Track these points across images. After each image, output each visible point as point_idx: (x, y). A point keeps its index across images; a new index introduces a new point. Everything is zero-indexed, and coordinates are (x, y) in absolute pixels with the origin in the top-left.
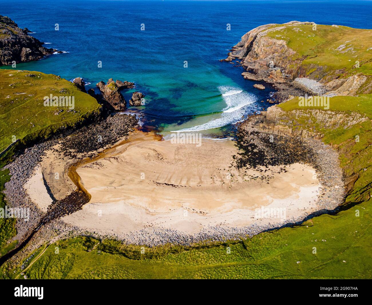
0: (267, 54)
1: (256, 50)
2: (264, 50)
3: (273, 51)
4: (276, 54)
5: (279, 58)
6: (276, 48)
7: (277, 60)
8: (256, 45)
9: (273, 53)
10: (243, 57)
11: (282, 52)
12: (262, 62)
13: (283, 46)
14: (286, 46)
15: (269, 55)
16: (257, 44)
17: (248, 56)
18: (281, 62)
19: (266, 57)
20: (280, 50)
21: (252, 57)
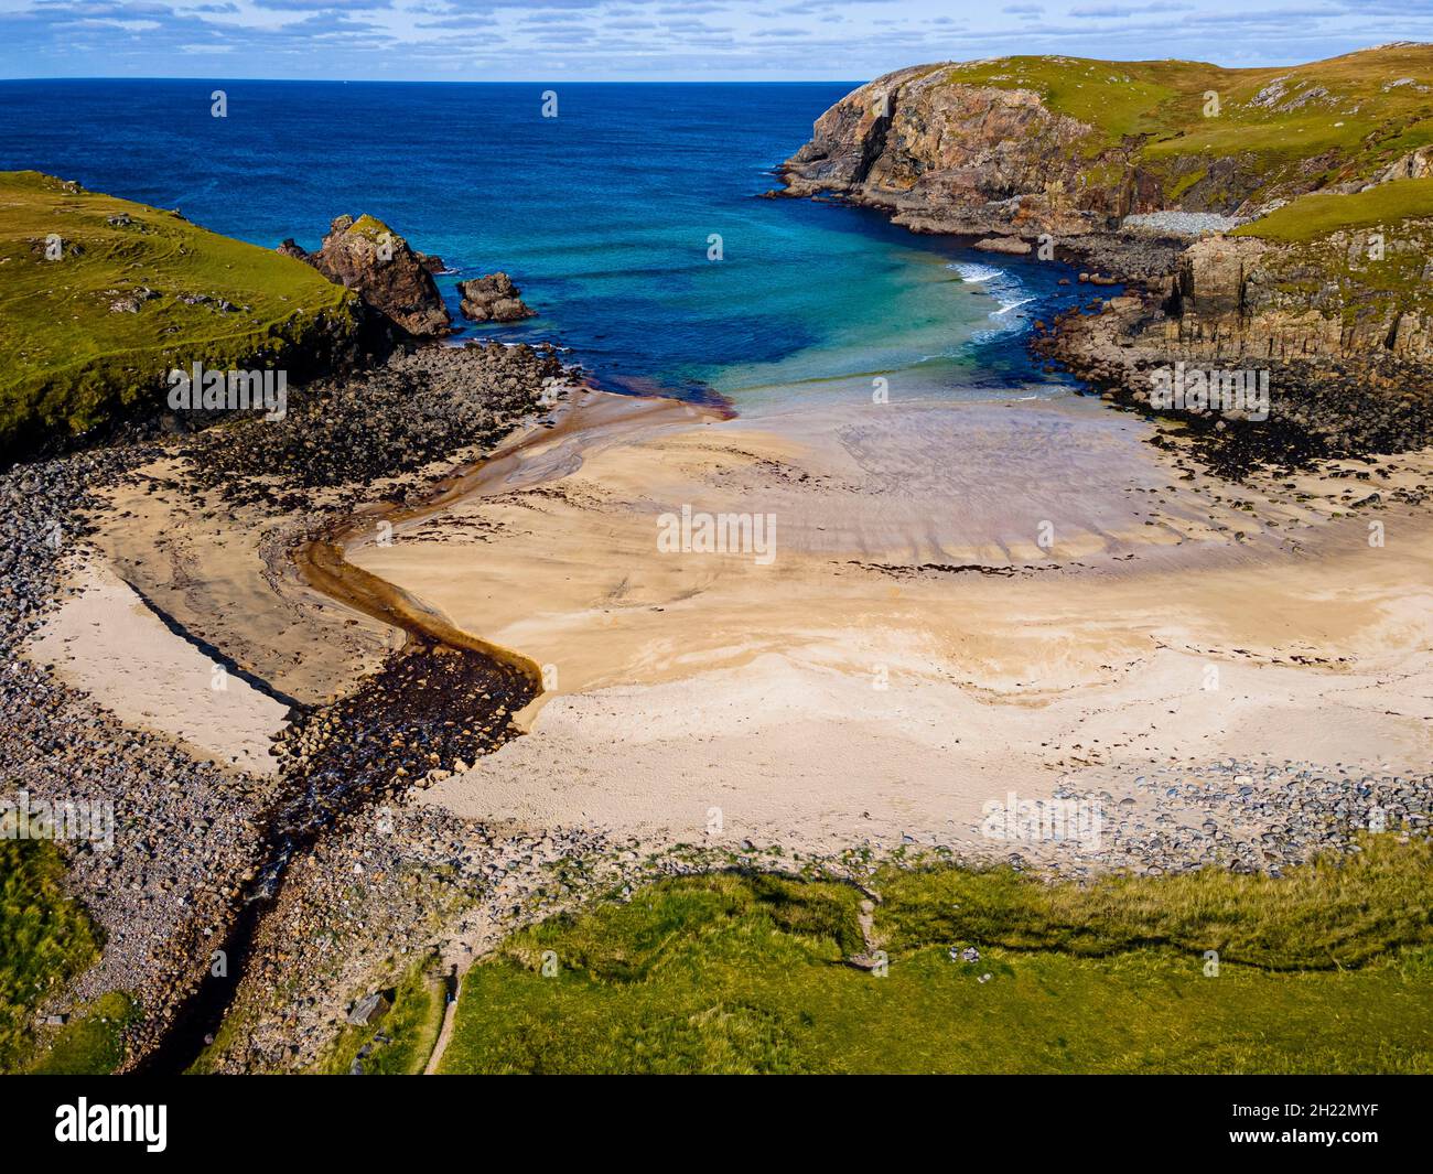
0: (970, 145)
1: (909, 143)
2: (951, 133)
3: (991, 134)
4: (1007, 145)
5: (1022, 158)
6: (1004, 122)
7: (1016, 168)
8: (908, 122)
9: (994, 142)
10: (852, 182)
11: (1028, 133)
12: (957, 178)
13: (1033, 112)
14: (1043, 109)
15: (974, 151)
16: (914, 120)
17: (874, 176)
18: (1033, 173)
19: (966, 161)
20: (1020, 129)
21: (896, 176)
